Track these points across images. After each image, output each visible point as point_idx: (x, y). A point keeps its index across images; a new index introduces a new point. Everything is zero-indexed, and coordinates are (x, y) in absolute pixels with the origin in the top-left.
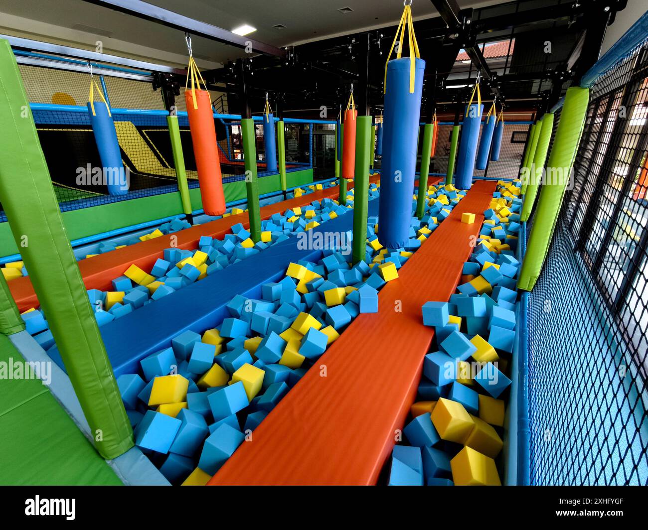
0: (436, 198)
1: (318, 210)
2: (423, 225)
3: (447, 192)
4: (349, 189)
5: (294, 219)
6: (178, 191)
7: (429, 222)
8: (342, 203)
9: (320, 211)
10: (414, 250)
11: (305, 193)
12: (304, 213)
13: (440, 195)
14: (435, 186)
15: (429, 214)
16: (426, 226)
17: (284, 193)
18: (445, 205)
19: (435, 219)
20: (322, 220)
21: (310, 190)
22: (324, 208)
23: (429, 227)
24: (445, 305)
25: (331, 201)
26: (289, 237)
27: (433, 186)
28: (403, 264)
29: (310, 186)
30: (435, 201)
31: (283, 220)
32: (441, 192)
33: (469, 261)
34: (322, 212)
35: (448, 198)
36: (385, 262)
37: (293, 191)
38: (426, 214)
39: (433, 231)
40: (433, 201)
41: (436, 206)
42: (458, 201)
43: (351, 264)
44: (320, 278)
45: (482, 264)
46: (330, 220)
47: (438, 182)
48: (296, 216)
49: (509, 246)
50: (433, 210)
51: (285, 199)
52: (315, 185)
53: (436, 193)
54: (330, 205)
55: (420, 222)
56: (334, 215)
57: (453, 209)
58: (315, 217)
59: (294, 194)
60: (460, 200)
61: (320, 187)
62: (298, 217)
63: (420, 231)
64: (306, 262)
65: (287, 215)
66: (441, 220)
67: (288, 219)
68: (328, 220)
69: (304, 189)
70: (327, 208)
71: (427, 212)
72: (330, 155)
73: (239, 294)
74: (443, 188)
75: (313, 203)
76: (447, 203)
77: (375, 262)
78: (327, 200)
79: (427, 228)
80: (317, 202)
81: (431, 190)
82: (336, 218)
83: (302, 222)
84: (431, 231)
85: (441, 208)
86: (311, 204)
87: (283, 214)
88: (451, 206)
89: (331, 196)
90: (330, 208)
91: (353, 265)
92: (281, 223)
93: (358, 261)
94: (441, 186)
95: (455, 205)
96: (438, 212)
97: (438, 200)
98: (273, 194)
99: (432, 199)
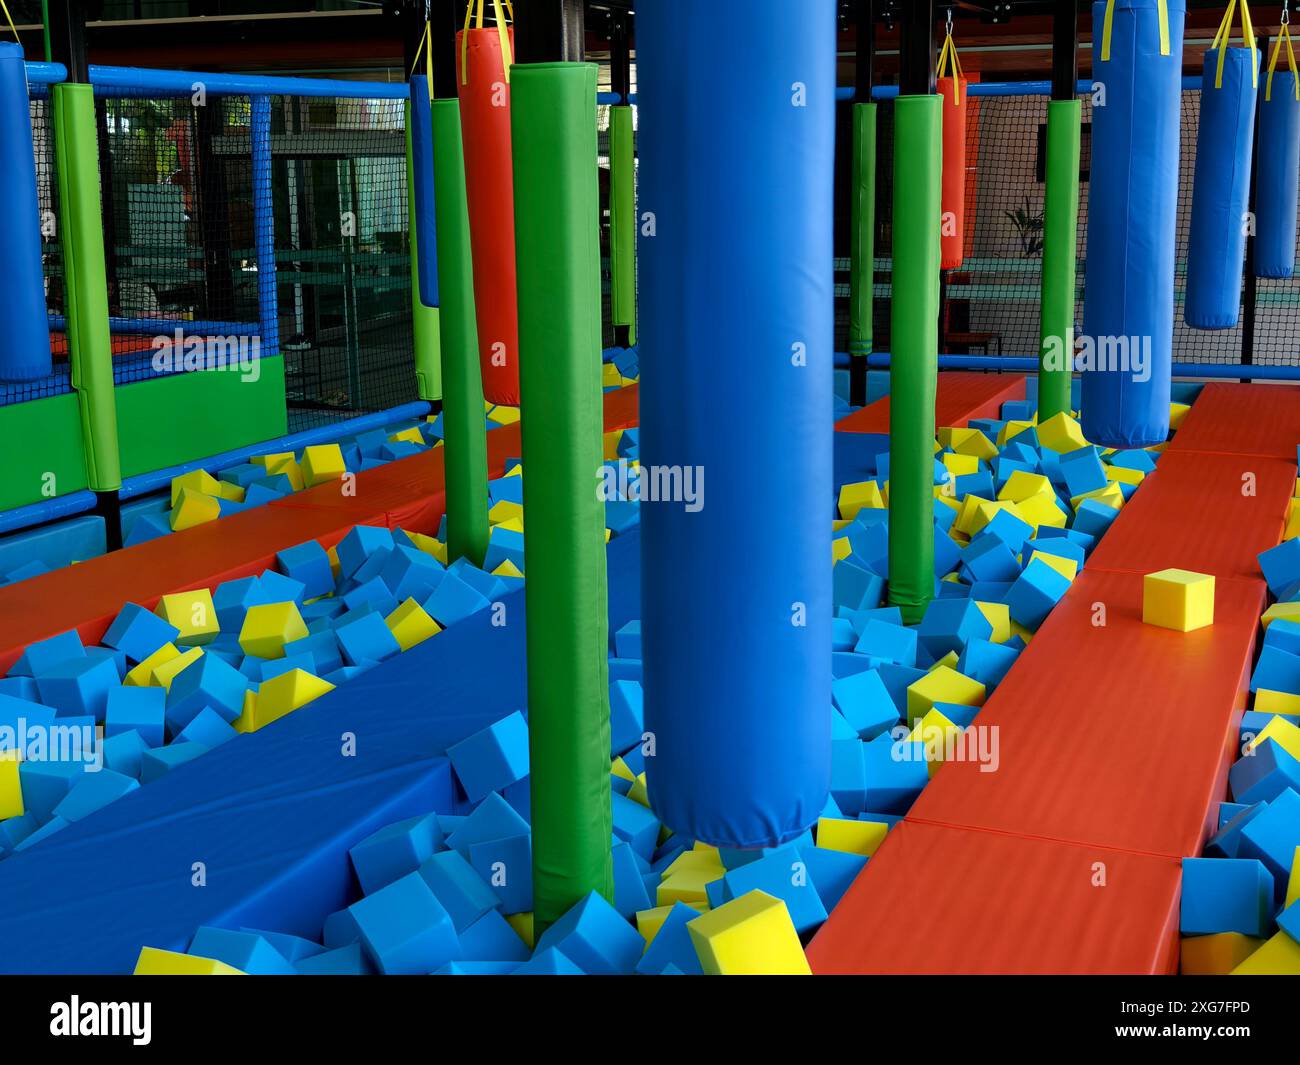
0: (992, 495)
1: (324, 597)
2: (932, 652)
3: (1050, 457)
4: (498, 469)
5: (166, 664)
7: (962, 634)
8: (468, 551)
9: (333, 605)
10: (896, 805)
11: (243, 498)
12: (231, 619)
13: (1018, 479)
14: (985, 428)
15: (965, 588)
16: (953, 656)
17: (108, 505)
18: (1045, 532)
19: (996, 616)
20: (346, 661)
21: (275, 480)
22: (355, 585)
23: (969, 665)
25: (399, 538)
26: (135, 784)
27: (972, 425)
28: (832, 895)
29: (271, 460)
30: (990, 509)
31: (97, 676)
32: (1018, 457)
33: (1209, 850)
34: (344, 609)
35: (1061, 488)
36: (728, 896)
37: (165, 491)
38: (947, 589)
39: (990, 689)
40: (979, 510)
41: (995, 541)
42: (1117, 502)
43: (528, 923)
46: (397, 660)
47: (992, 403)
48: (183, 645)
50: (982, 565)
51: (114, 540)
52: (300, 453)
53: (989, 464)
54: (394, 566)
55: (912, 635)
56: (414, 624)
57: (1089, 552)
58: (300, 646)
59: (168, 507)
60: (1127, 498)
61: (327, 459)
62: (196, 653)
63: (916, 688)
64: (245, 933)
65: (126, 645)
66: (1032, 617)
67: (132, 663)
68: (384, 660)
69: (233, 480)
70: (374, 587)
71: (952, 578)
72: (385, 273)
74: (1027, 436)
75: (286, 556)
76: (1056, 517)
77: (673, 899)
78: (374, 538)
79: (960, 668)
80: (311, 555)
81: (966, 449)
82: (432, 641)
83: (220, 678)
84: (975, 687)
85: (1027, 551)
86: (278, 567)
87: (99, 637)
88: (1079, 538)
89: (396, 513)
90: (392, 585)
91: (541, 927)
92: (86, 692)
94: (1014, 427)
95: (1100, 530)
96: (1012, 575)
97: (1005, 504)
99: (974, 501)
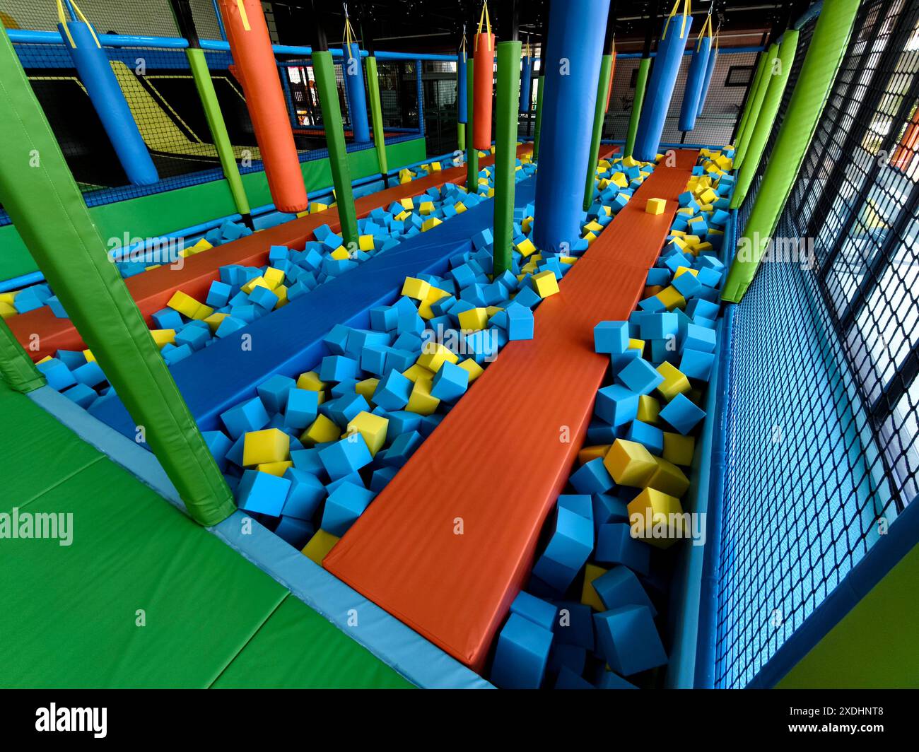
0: (609, 178)
1: (437, 201)
2: (591, 218)
3: (625, 168)
4: (481, 169)
5: (404, 215)
6: (225, 178)
7: (598, 214)
8: (472, 189)
9: (439, 203)
10: (579, 254)
11: (416, 176)
12: (417, 206)
13: (616, 173)
14: (608, 160)
15: (600, 202)
16: (596, 219)
17: (385, 177)
18: (622, 188)
19: (608, 209)
20: (444, 216)
21: (423, 171)
22: (445, 198)
23: (599, 221)
24: (624, 326)
25: (455, 186)
26: (399, 242)
27: (605, 159)
28: (564, 273)
29: (423, 166)
30: (608, 182)
31: (387, 218)
32: (617, 168)
33: (655, 266)
34: (443, 204)
35: (627, 177)
36: (539, 272)
37: (397, 174)
38: (595, 203)
39: (605, 227)
40: (605, 183)
41: (609, 190)
42: (642, 181)
43: (491, 277)
44: (449, 297)
45: (674, 270)
46: (456, 216)
47: (610, 153)
48: (407, 211)
49: (710, 244)
50: (605, 196)
51: (387, 186)
52: (430, 164)
53: (609, 170)
54: (455, 193)
55: (586, 214)
56: (461, 207)
57: (634, 193)
58: (434, 212)
59: (399, 178)
60: (645, 180)
61: (437, 166)
62: (410, 213)
63: (586, 227)
64: (428, 275)
65: (393, 210)
66: (615, 212)
67: (394, 216)
68: (454, 216)
69: (413, 171)
70: (450, 199)
71: (596, 200)
72: (446, 115)
73: (340, 322)
74: (620, 163)
75: (428, 190)
76: (626, 185)
77: (525, 273)
78: (450, 186)
79: (597, 222)
80: (435, 190)
81: (602, 166)
82: (465, 212)
83: (416, 219)
84: (601, 227)
85: (617, 194)
86: (426, 193)
87: (387, 209)
88: (631, 190)
89: (455, 180)
90: (454, 198)
91: (494, 278)
92: (386, 222)
93: (502, 272)
94: (616, 160)
95: (636, 188)
96: (612, 199)
97: (612, 181)
98: (368, 179)
99: (604, 180)
